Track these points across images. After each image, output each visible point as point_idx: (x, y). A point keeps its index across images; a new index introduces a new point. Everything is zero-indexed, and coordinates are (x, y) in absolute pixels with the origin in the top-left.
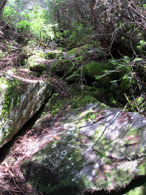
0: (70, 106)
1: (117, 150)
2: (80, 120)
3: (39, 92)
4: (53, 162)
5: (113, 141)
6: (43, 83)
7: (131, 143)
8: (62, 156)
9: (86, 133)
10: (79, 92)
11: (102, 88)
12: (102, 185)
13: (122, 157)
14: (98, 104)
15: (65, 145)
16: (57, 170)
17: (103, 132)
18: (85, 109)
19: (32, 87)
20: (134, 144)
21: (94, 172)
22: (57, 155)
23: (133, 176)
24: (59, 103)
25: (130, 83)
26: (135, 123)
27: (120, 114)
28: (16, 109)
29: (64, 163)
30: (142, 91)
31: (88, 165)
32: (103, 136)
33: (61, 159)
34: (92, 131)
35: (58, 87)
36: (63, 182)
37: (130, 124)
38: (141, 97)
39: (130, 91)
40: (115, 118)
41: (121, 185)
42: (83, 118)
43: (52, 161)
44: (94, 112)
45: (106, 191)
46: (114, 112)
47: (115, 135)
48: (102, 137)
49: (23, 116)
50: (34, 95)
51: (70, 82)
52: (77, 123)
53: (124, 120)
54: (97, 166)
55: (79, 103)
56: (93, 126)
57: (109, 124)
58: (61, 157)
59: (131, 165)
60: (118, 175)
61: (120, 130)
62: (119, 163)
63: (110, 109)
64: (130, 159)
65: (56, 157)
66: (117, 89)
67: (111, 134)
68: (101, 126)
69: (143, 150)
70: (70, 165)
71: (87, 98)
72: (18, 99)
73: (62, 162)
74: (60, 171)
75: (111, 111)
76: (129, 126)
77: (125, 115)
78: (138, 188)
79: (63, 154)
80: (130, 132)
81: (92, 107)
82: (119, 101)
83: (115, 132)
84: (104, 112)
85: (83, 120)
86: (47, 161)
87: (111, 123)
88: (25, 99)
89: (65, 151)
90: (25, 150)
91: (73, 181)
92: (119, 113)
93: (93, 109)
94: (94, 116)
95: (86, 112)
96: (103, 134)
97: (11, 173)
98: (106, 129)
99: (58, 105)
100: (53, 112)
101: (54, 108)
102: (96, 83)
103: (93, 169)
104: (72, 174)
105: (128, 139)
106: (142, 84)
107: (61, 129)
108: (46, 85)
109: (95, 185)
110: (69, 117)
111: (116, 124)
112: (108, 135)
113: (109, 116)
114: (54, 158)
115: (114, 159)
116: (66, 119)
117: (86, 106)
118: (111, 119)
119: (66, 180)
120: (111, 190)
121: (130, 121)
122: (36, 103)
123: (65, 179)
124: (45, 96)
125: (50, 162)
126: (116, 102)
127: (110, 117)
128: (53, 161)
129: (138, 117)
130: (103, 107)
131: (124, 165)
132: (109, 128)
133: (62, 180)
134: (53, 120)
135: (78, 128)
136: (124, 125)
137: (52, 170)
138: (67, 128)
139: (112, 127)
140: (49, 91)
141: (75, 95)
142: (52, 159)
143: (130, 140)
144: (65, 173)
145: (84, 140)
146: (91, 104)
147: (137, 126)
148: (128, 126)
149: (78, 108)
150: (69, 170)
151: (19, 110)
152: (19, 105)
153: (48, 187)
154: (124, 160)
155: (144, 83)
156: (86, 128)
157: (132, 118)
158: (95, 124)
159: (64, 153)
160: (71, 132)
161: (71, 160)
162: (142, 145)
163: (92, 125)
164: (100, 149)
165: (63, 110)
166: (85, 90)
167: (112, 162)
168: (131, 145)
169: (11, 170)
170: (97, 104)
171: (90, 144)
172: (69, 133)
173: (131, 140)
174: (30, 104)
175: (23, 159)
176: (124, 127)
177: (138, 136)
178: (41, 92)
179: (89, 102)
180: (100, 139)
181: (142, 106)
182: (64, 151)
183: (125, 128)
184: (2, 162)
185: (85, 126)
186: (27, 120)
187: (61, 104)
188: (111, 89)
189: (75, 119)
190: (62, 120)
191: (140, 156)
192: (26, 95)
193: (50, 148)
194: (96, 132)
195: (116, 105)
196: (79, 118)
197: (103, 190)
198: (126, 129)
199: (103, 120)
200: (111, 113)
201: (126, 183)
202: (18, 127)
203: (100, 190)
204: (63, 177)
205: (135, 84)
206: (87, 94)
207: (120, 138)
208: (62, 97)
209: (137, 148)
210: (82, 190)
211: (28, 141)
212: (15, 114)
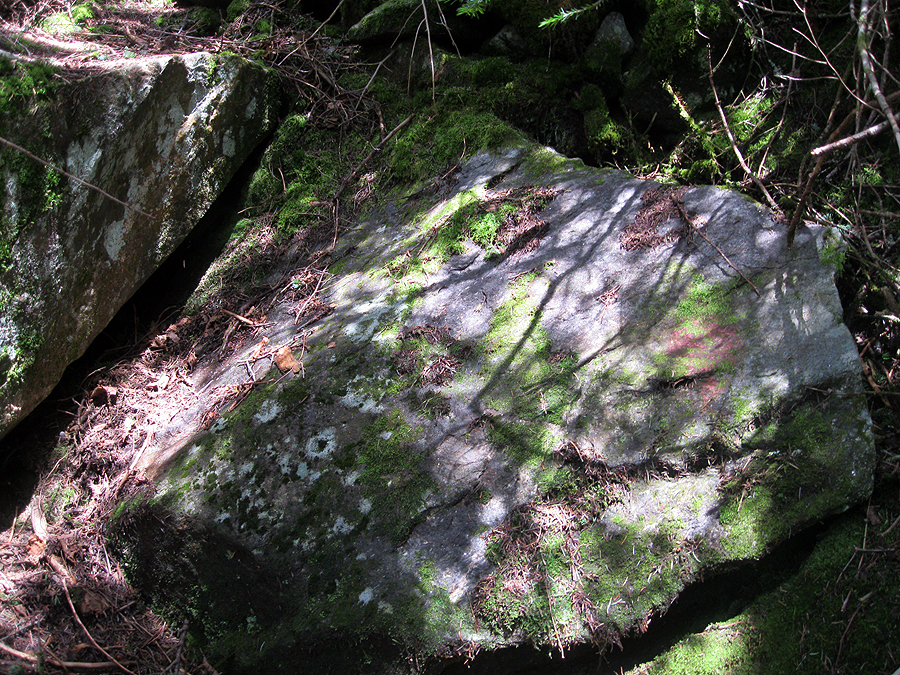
0: (374, 176)
1: (611, 413)
2: (416, 254)
3: (191, 119)
4: (261, 502)
5: (588, 360)
6: (210, 66)
7: (688, 373)
8: (310, 466)
9: (446, 325)
10: (419, 94)
11: (545, 64)
12: (517, 622)
13: (639, 456)
14: (522, 153)
15: (329, 399)
16: (282, 541)
17: (538, 314)
18: (451, 187)
19: (135, 96)
20: (705, 377)
21: (479, 549)
22: (285, 460)
23: (692, 564)
24: (319, 163)
25: (694, 17)
26: (714, 248)
27: (637, 201)
28: (49, 228)
29: (317, 505)
30: (764, 63)
31: (448, 506)
32: (536, 334)
33: (306, 480)
34: (479, 307)
35: (311, 78)
36: (313, 605)
37: (686, 256)
38: (758, 97)
39: (698, 64)
40: (605, 227)
41: (622, 619)
42: (436, 241)
43: (257, 498)
44: (492, 202)
45: (547, 647)
46: (602, 190)
47: (598, 327)
48: (529, 341)
49: (107, 257)
50: (164, 136)
51: (374, 46)
52: (400, 272)
53: (653, 239)
54: (494, 510)
55: (422, 156)
56: (487, 280)
57: (573, 263)
58: (302, 471)
59: (683, 500)
60: (607, 559)
61: (629, 296)
62: (617, 491)
63: (585, 177)
64: (676, 461)
65: (279, 470)
66: (626, 61)
67: (578, 322)
68: (525, 280)
69: (756, 410)
70: (351, 514)
71: (461, 124)
72: (51, 171)
73: (310, 497)
74: (300, 547)
75: (585, 188)
76: (683, 271)
77: (659, 207)
78: (721, 625)
79: (315, 455)
80: (684, 303)
81: (486, 174)
82: (641, 125)
83: (598, 308)
84: (550, 199)
85: (432, 253)
86: (232, 496)
87: (583, 255)
88: (100, 165)
89: (328, 435)
90: (132, 441)
91: (367, 601)
92: (629, 194)
93: (491, 185)
94: (490, 224)
95: (454, 205)
96: (534, 323)
97: (60, 567)
98: (550, 293)
99: (314, 176)
100: (285, 214)
101: (289, 196)
102: (509, 35)
103: (474, 527)
104: (362, 562)
105: (670, 344)
106: (767, 17)
107: (316, 309)
108: (231, 76)
109: (481, 621)
110: (362, 236)
111: (612, 260)
112: (562, 326)
113: (572, 214)
114: (269, 481)
115: (589, 470)
116: (351, 250)
117: (458, 170)
118: (584, 236)
119: (332, 598)
120: (572, 644)
121: (686, 240)
122: (184, 176)
123: (326, 593)
124: (235, 133)
125: (247, 500)
126: (624, 134)
127: (581, 225)
128: (263, 495)
129: (735, 214)
130: (545, 170)
131: (645, 499)
132: (568, 285)
133: (312, 594)
134: (284, 263)
135: (404, 296)
136: (654, 267)
137: (257, 545)
138: (348, 302)
139: (587, 282)
140: (261, 108)
141: (400, 111)
142: (258, 483)
143: (680, 352)
144: (322, 556)
145: (430, 363)
146: (483, 155)
147: (726, 267)
148: (672, 270)
149: (413, 182)
150: (347, 538)
151: (73, 234)
152: (65, 208)
153: (245, 630)
154: (644, 473)
155: (780, 16)
156: (445, 294)
157: (700, 221)
158: (495, 270)
159: (322, 445)
160: (365, 324)
161: (357, 482)
162: (747, 382)
163: (480, 272)
164: (517, 410)
165: (335, 201)
166: (449, 77)
167: (578, 483)
168: (686, 381)
169: (60, 553)
170: (513, 154)
171: (465, 386)
172: (351, 329)
173: (691, 351)
174: (144, 190)
175: (120, 492)
176: (655, 278)
177: (732, 328)
178: (204, 115)
179: (472, 144)
180: (518, 356)
181: (765, 147)
182: (321, 436)
183: (659, 283)
184: (22, 509)
185: (443, 285)
186: (139, 277)
187: (327, 167)
188: (593, 65)
189: (395, 247)
190: (327, 255)
191: (739, 442)
192: (103, 147)
193: (250, 423)
194: (499, 318)
195: (620, 150)
196: (413, 237)
197: (526, 645)
198: (662, 289)
199: (543, 242)
200: (587, 197)
201: (654, 608)
202: (86, 318)
203: (510, 648)
204: (315, 579)
205: (722, 24)
206: (459, 104)
207: (625, 343)
208: (331, 132)
209: (718, 398)
210: (413, 652)
211: (155, 389)
212: (42, 255)
